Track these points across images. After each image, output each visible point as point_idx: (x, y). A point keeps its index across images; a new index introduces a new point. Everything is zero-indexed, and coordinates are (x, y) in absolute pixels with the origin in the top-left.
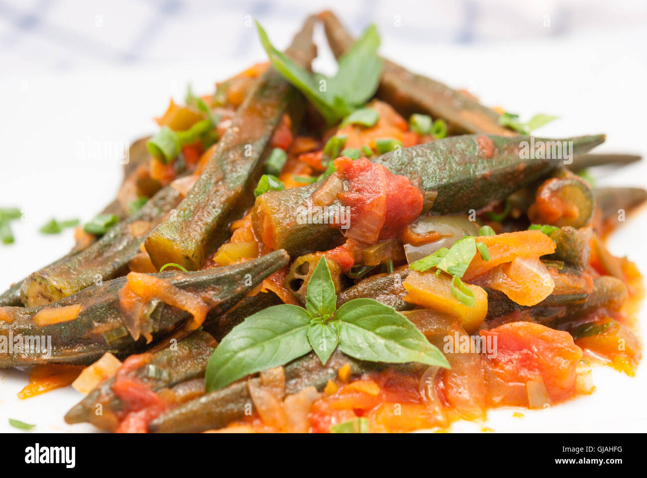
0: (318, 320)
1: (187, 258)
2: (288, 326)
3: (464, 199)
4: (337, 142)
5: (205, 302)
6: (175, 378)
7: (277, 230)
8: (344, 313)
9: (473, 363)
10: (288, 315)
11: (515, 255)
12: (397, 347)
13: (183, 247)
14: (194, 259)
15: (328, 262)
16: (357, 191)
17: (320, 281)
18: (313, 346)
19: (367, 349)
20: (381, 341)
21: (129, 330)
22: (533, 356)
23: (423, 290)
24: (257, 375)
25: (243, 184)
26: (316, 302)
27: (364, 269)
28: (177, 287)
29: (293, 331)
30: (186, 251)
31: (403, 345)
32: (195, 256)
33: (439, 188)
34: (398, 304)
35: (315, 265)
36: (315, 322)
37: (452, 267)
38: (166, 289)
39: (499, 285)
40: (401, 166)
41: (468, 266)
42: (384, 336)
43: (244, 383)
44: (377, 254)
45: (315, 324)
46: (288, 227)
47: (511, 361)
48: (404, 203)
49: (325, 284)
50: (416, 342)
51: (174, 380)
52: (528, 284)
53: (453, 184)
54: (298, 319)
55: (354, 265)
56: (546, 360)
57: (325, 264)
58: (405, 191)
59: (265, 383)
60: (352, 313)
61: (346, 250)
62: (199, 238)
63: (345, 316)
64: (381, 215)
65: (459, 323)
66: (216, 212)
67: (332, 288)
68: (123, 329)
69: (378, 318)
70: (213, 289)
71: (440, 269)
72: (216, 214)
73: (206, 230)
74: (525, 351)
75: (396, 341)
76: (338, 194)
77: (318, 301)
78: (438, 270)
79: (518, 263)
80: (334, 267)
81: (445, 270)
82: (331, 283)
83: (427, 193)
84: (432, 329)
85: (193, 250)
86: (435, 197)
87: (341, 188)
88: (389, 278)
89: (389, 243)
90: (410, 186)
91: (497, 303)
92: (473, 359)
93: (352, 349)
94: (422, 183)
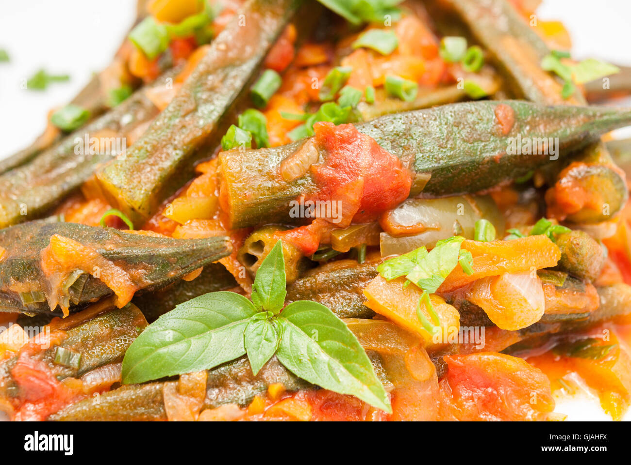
0: (262, 315)
1: (133, 209)
2: (225, 318)
3: (466, 180)
4: (339, 76)
5: (133, 281)
6: (88, 362)
7: (233, 202)
8: (293, 312)
9: (428, 392)
10: (228, 304)
11: (504, 271)
12: (340, 369)
13: (129, 197)
14: (141, 211)
15: (284, 248)
16: (332, 166)
17: (273, 269)
18: (247, 350)
19: (308, 363)
20: (324, 357)
21: (47, 297)
22: (497, 399)
23: (383, 304)
24: (176, 378)
25: (216, 121)
26: (263, 293)
27: (331, 253)
28: (105, 258)
29: (231, 325)
30: (132, 201)
31: (347, 368)
32: (142, 208)
33: (433, 171)
34: (358, 307)
35: (271, 247)
36: (257, 318)
37: (424, 280)
38: (92, 259)
39: (479, 301)
40: (395, 136)
41: (444, 280)
42: (330, 351)
43: (158, 386)
44: (347, 241)
45: (257, 320)
46: (245, 201)
47: (472, 398)
48: (387, 188)
49: (277, 273)
50: (362, 370)
51: (84, 368)
52: (513, 307)
53: (453, 167)
54: (239, 310)
55: (318, 248)
56: (511, 407)
57: (281, 251)
58: (389, 174)
59: (182, 391)
60: (301, 315)
61: (310, 233)
62: (149, 186)
63: (293, 315)
64: (356, 201)
65: (421, 345)
66: (177, 154)
67: (284, 280)
68: (41, 294)
69: (328, 329)
70: (145, 268)
71: (409, 280)
72: (177, 158)
73: (161, 177)
74: (490, 390)
75: (341, 361)
76: (311, 166)
77: (265, 293)
78: (407, 282)
79: (506, 281)
80: (290, 254)
81: (416, 282)
82: (284, 274)
83: (418, 175)
84: (388, 347)
85: (140, 201)
86: (429, 179)
87: (316, 160)
88: (354, 272)
89: (365, 228)
90: (397, 168)
91: (477, 316)
92: (430, 387)
93: (291, 361)
94: (414, 163)
